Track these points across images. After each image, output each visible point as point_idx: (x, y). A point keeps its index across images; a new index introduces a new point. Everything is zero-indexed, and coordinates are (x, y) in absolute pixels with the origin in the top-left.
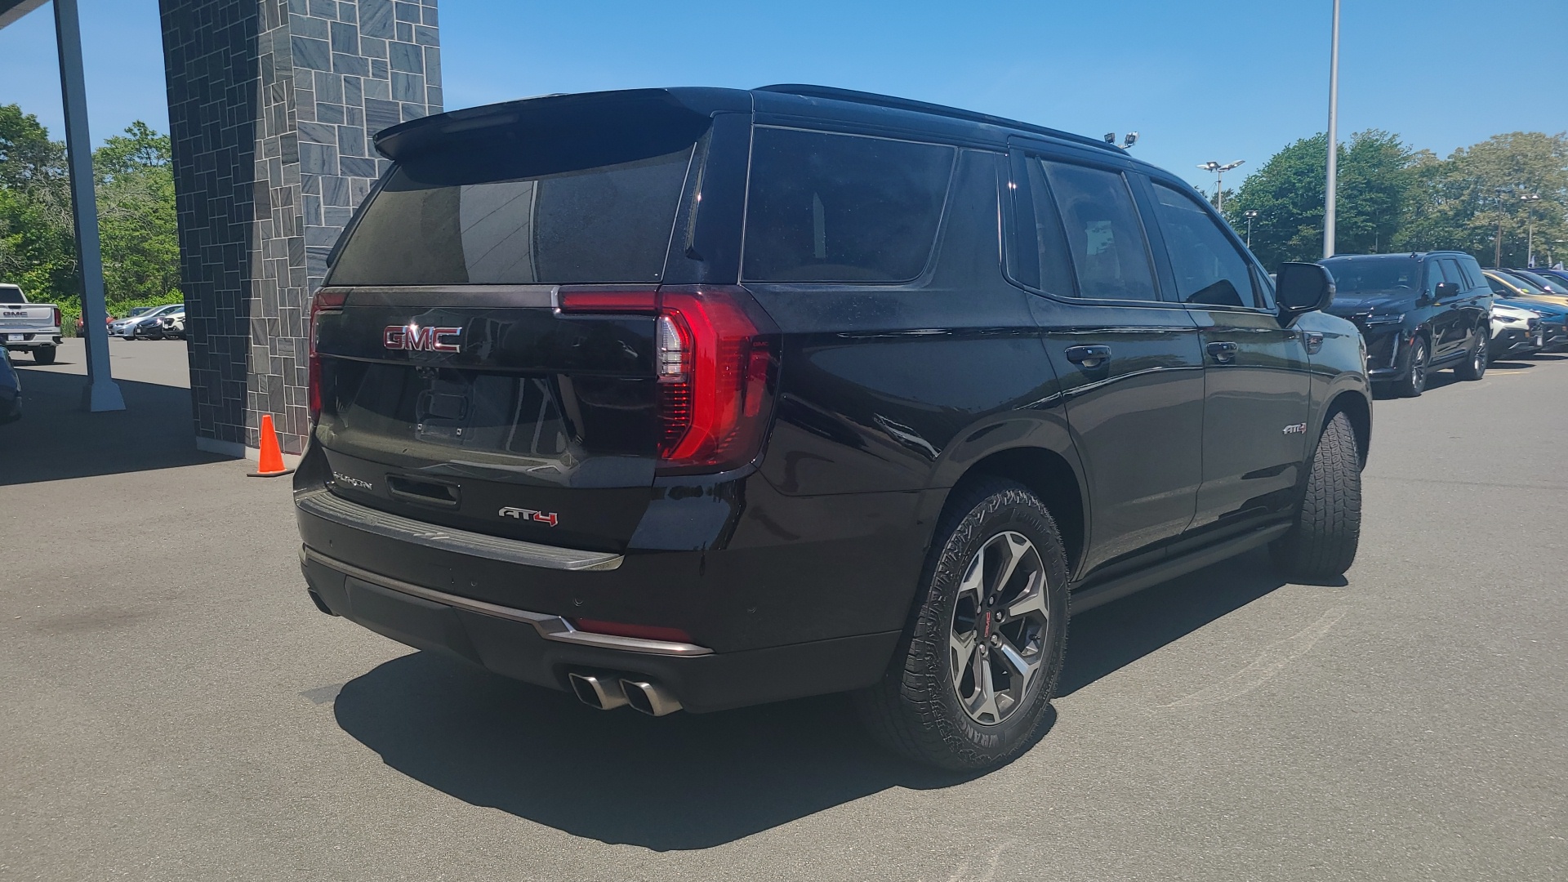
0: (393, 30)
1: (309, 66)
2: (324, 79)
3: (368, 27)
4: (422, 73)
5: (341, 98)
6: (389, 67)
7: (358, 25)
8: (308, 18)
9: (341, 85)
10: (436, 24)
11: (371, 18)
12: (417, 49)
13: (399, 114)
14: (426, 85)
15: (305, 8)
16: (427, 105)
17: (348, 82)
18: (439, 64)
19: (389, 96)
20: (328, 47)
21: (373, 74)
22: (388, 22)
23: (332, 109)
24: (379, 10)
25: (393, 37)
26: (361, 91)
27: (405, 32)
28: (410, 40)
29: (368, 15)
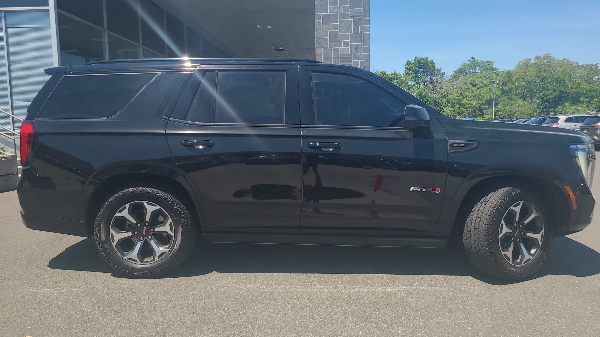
0: (352, 29)
1: (321, 47)
2: (326, 50)
3: (342, 30)
4: (362, 42)
5: (331, 56)
6: (349, 42)
7: (339, 31)
8: (322, 32)
9: (332, 52)
10: (369, 24)
11: (344, 27)
12: (361, 35)
13: (352, 58)
14: (363, 47)
15: (321, 28)
16: (363, 54)
17: (334, 50)
18: (369, 38)
19: (349, 53)
20: (328, 40)
21: (343, 46)
22: (350, 27)
23: (328, 60)
24: (347, 24)
25: (351, 32)
26: (338, 53)
27: (356, 29)
28: (358, 32)
29: (342, 27)
